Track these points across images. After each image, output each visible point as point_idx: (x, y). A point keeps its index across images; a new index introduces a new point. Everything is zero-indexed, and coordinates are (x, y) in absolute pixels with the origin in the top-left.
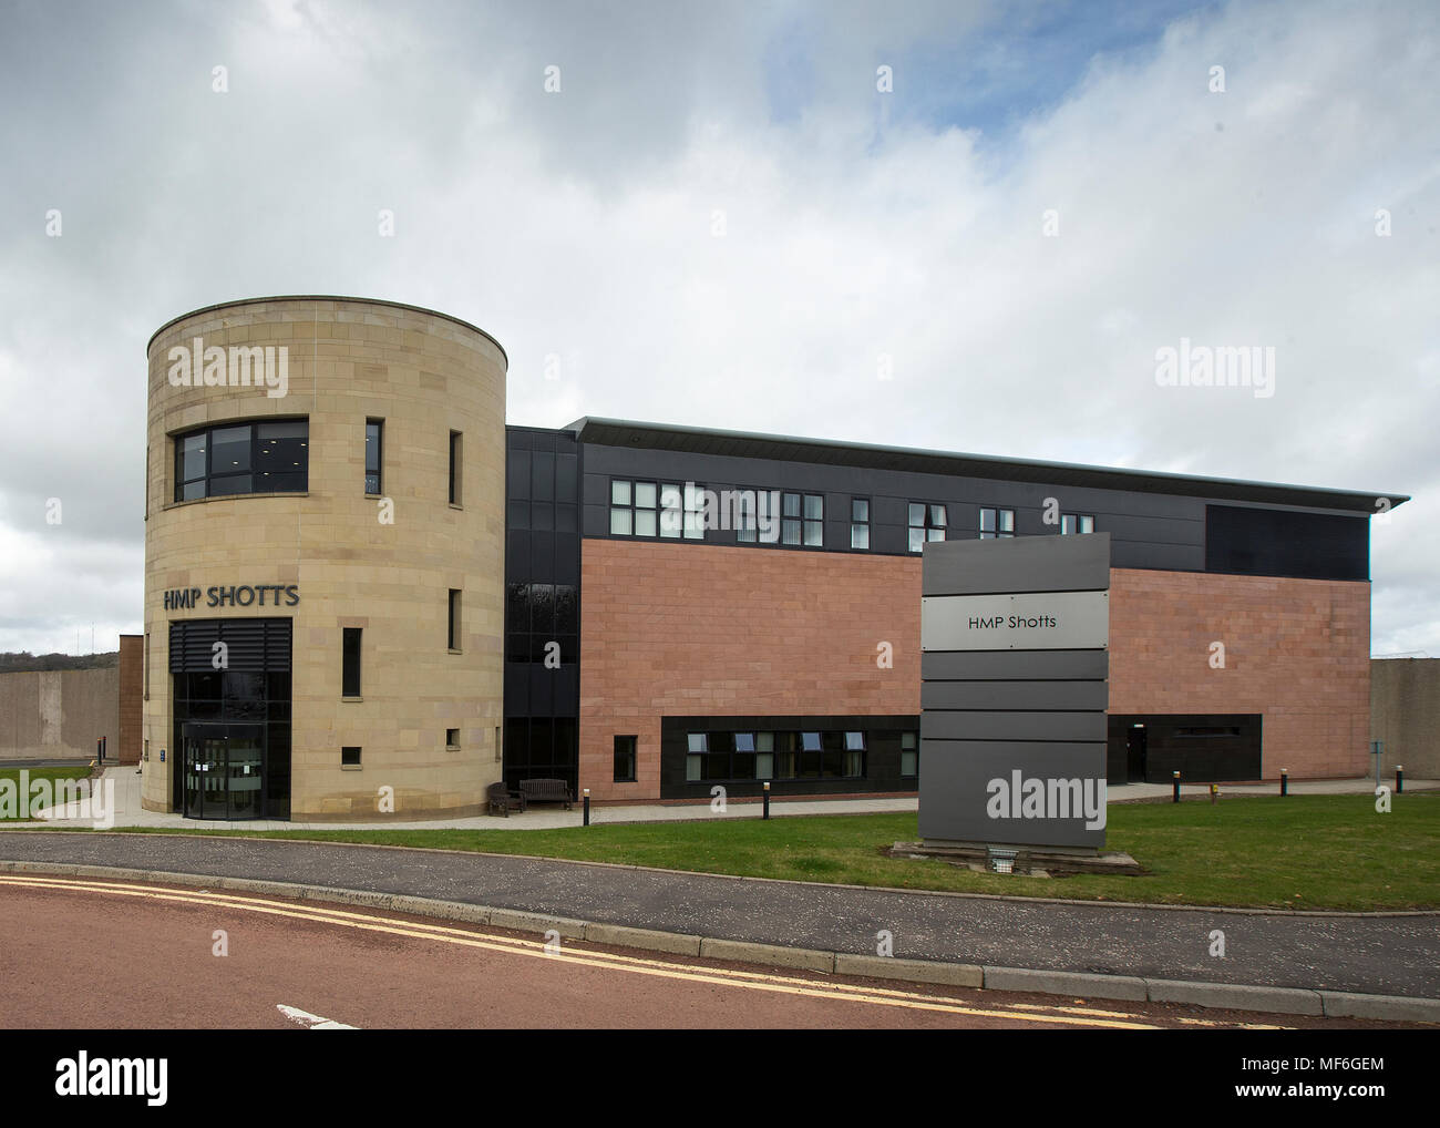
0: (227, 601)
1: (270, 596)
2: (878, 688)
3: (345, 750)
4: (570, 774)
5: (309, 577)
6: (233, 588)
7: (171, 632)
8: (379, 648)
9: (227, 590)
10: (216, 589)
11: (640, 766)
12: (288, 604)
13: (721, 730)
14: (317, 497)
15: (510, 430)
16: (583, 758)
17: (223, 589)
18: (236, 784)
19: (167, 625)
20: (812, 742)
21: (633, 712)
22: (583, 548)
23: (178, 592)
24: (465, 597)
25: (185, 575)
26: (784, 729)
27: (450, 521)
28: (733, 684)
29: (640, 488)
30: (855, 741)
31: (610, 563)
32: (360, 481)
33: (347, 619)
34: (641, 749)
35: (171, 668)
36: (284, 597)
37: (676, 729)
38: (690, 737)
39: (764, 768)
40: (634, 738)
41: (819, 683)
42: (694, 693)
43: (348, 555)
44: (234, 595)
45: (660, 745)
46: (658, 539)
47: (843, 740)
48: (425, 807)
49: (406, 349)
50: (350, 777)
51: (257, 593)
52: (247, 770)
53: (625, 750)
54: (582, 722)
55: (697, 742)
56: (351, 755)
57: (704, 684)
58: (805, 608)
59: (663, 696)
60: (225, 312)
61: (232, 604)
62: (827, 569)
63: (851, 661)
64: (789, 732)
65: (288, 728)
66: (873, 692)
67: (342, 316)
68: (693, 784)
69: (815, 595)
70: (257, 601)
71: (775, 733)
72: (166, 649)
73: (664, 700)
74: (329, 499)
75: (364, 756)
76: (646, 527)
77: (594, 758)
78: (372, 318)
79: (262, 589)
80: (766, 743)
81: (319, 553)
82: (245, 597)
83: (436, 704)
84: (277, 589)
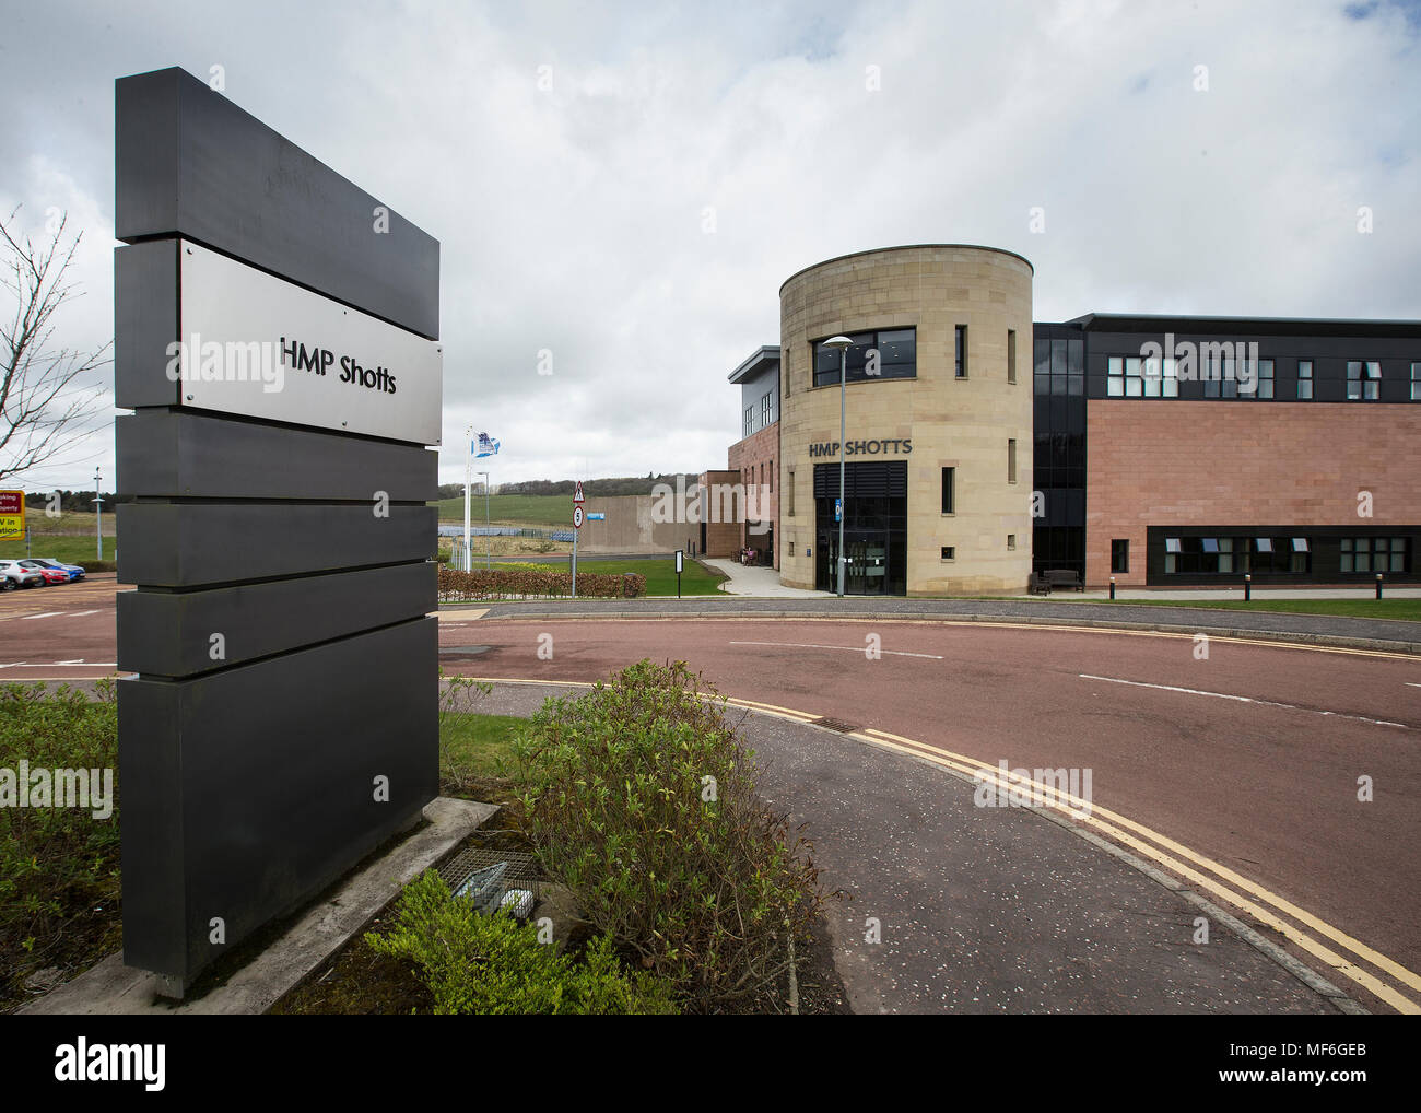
0: (860, 451)
1: (891, 447)
2: (1321, 504)
3: (944, 549)
4: (1080, 566)
5: (918, 433)
6: (864, 442)
7: (815, 471)
8: (966, 480)
9: (860, 444)
10: (851, 443)
11: (1131, 562)
12: (905, 452)
13: (1192, 536)
14: (923, 381)
15: (1036, 326)
16: (1088, 556)
17: (857, 442)
18: (871, 572)
19: (812, 467)
20: (1264, 545)
21: (1124, 523)
22: (1088, 407)
23: (821, 445)
24: (1018, 444)
25: (827, 434)
26: (1241, 536)
27: (1009, 392)
28: (1201, 502)
29: (1130, 362)
30: (1300, 545)
31: (1108, 417)
32: (953, 368)
33: (946, 461)
34: (1132, 549)
35: (815, 494)
36: (901, 447)
37: (1157, 535)
38: (1168, 541)
39: (1225, 565)
40: (1125, 542)
41: (1271, 502)
42: (1170, 509)
43: (945, 418)
44: (865, 447)
45: (1145, 547)
46: (1143, 397)
47: (1291, 545)
48: (995, 588)
49: (980, 277)
50: (948, 566)
51: (882, 445)
52: (877, 562)
53: (1119, 551)
54: (1088, 530)
55: (1173, 545)
56: (947, 553)
57: (1180, 502)
58: (1259, 445)
59: (1147, 511)
60: (854, 259)
61: (864, 453)
62: (1278, 415)
63: (1297, 484)
64: (1246, 538)
65: (904, 535)
66: (1317, 508)
67: (937, 258)
68: (1171, 575)
69: (1268, 435)
70: (881, 451)
71: (1234, 538)
72: (812, 483)
73: (1148, 514)
74: (930, 381)
75: (957, 553)
76: (1134, 389)
77: (1097, 556)
78: (957, 257)
79: (886, 442)
80: (1226, 546)
81: (925, 418)
82: (873, 448)
83: (1001, 518)
84: (896, 442)
